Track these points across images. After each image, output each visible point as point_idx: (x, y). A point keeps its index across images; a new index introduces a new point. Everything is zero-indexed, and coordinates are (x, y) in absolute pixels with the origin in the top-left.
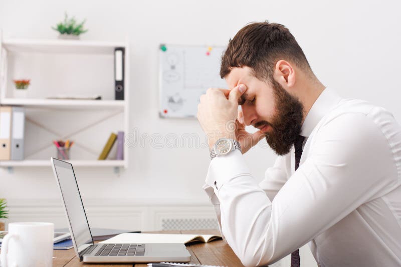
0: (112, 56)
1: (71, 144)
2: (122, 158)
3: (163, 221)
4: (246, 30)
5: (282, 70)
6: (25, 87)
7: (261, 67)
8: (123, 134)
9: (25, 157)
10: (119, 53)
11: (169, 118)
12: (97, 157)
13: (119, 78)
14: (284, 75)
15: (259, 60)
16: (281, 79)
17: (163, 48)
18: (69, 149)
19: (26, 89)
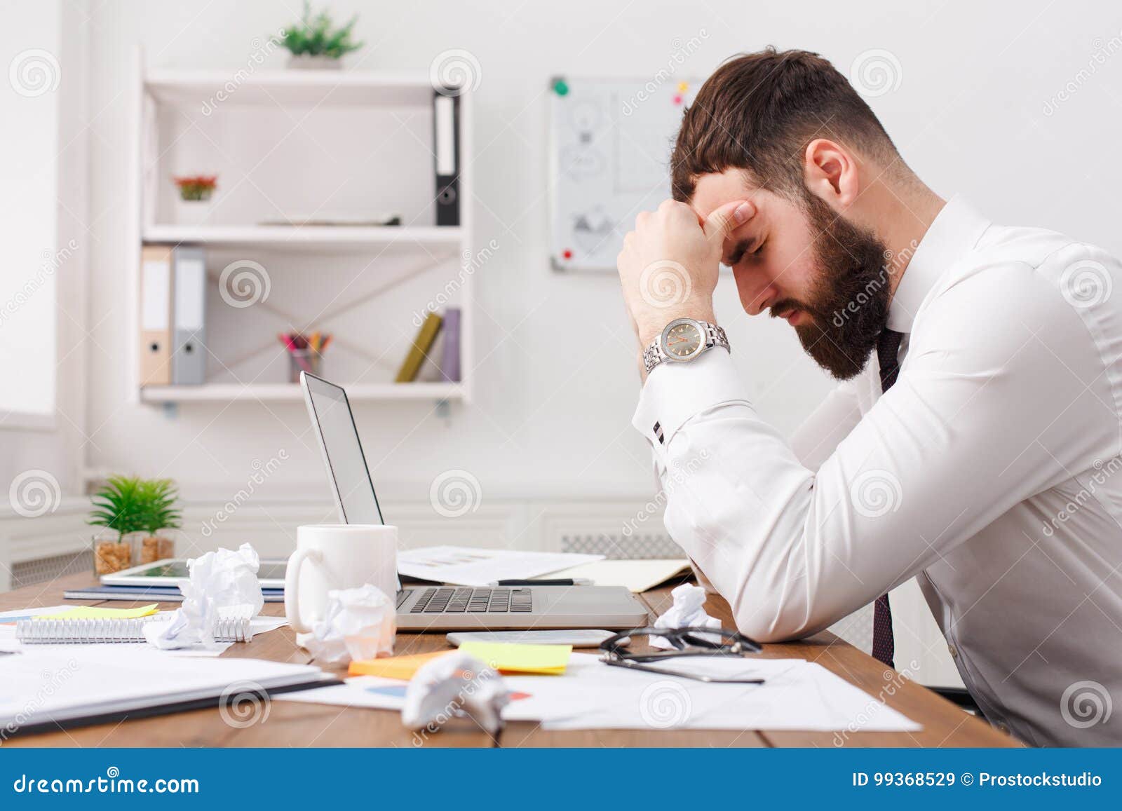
0: (426, 112)
1: (324, 342)
2: (457, 378)
3: (565, 539)
4: (720, 81)
5: (823, 163)
6: (204, 195)
7: (771, 163)
8: (456, 314)
9: (208, 376)
10: (445, 105)
11: (575, 271)
12: (393, 374)
13: (446, 168)
14: (830, 176)
15: (762, 146)
16: (822, 188)
17: (560, 87)
18: (318, 356)
19: (204, 199)
